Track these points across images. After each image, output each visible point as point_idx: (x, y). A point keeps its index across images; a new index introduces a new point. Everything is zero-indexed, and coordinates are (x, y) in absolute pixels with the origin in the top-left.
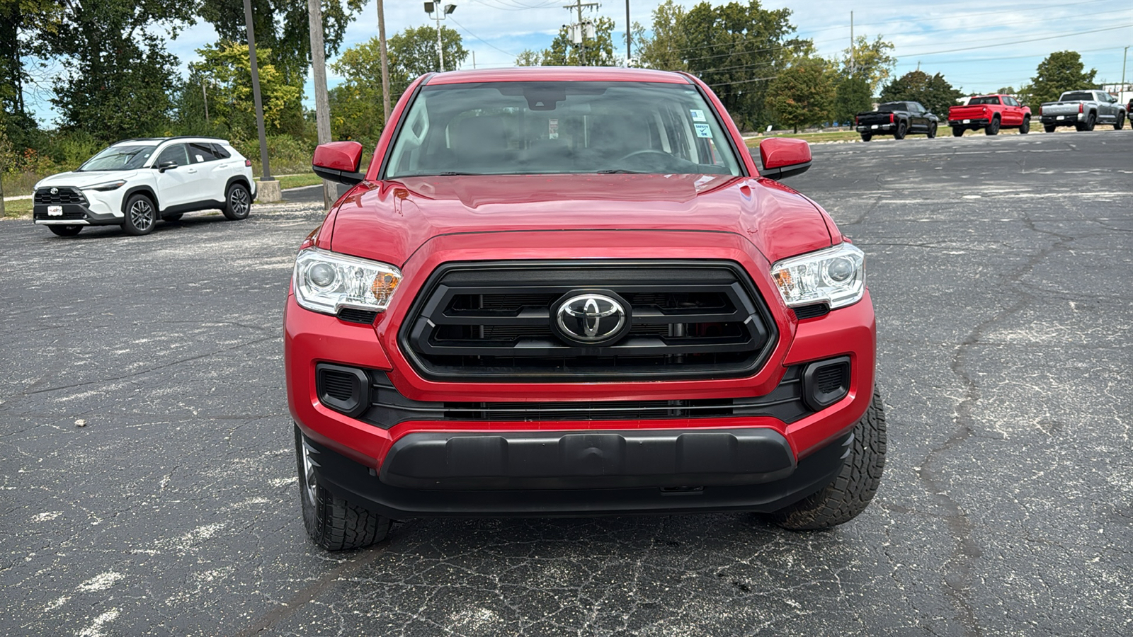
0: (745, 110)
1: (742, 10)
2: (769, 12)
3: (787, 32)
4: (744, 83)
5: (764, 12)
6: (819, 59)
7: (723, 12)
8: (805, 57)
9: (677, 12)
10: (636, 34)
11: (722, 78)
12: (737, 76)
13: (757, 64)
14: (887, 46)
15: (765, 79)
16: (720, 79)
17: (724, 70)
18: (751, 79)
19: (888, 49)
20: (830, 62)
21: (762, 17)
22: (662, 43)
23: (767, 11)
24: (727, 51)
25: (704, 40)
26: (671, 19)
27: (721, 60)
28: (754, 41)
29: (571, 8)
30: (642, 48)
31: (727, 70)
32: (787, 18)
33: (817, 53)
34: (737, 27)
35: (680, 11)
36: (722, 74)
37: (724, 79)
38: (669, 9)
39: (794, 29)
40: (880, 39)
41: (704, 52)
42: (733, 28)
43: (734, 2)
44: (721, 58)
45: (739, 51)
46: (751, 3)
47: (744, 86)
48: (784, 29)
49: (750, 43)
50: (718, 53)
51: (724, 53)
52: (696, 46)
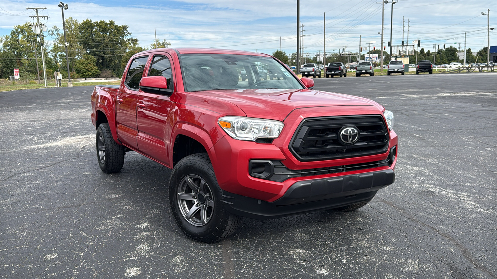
0: (112, 68)
1: (106, 24)
2: (119, 26)
3: (128, 35)
4: (110, 56)
5: (116, 26)
6: (140, 48)
7: (98, 24)
8: (134, 47)
9: (75, 22)
10: (55, 31)
11: (100, 53)
12: (107, 53)
13: (115, 48)
14: (168, 44)
15: (120, 55)
16: (99, 54)
17: (100, 50)
18: (113, 54)
19: (169, 45)
20: (145, 49)
21: (116, 28)
22: (69, 36)
23: (118, 26)
24: (101, 42)
25: (90, 36)
26: (72, 25)
27: (99, 46)
28: (113, 38)
29: (33, 17)
30: (59, 38)
31: (102, 50)
32: (127, 29)
33: (139, 45)
34: (105, 31)
35: (76, 22)
36: (100, 52)
37: (101, 53)
38: (71, 21)
39: (130, 34)
40: (165, 41)
41: (90, 41)
42: (103, 32)
43: (103, 21)
44: (98, 45)
45: (107, 42)
46: (110, 22)
47: (110, 57)
48: (126, 34)
49: (112, 39)
50: (97, 42)
51: (100, 42)
52: (86, 38)
